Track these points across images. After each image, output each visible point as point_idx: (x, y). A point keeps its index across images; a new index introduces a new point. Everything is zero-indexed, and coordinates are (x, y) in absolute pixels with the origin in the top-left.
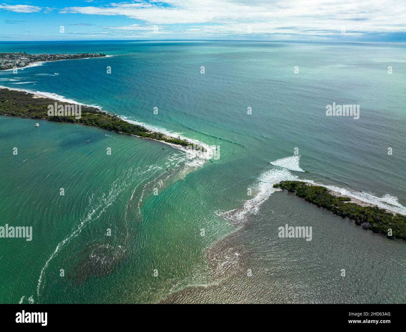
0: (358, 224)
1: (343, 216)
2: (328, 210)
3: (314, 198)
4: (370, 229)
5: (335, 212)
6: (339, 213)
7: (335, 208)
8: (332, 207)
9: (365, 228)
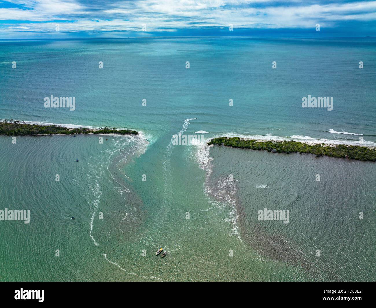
0: (269, 151)
1: (259, 150)
2: (249, 148)
3: (237, 145)
4: (276, 152)
5: (254, 149)
6: (257, 148)
7: (253, 147)
8: (250, 146)
9: (274, 152)
